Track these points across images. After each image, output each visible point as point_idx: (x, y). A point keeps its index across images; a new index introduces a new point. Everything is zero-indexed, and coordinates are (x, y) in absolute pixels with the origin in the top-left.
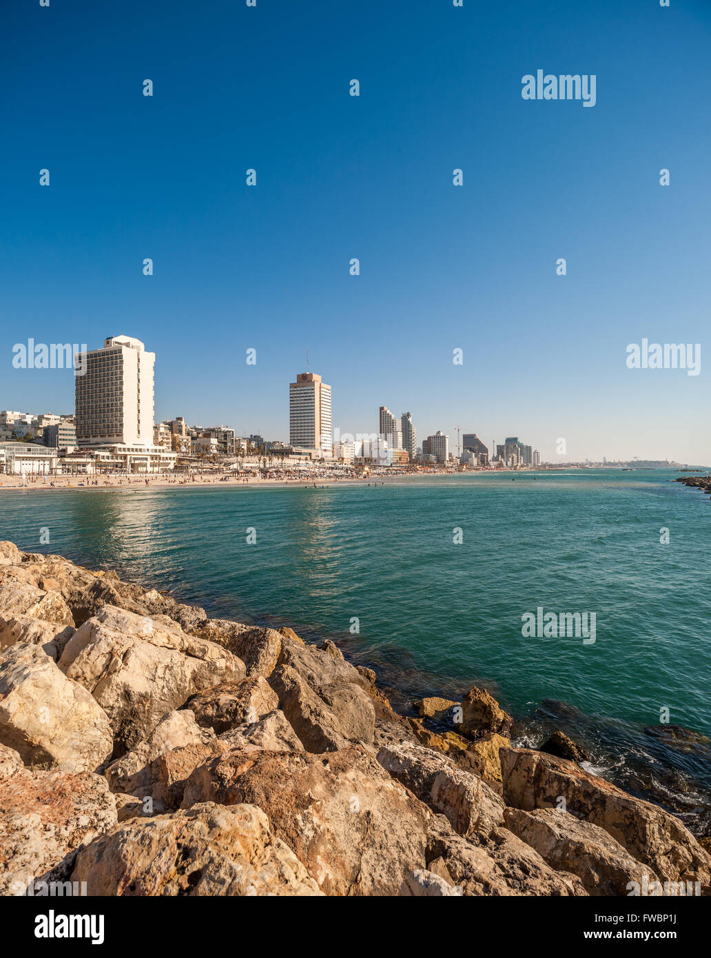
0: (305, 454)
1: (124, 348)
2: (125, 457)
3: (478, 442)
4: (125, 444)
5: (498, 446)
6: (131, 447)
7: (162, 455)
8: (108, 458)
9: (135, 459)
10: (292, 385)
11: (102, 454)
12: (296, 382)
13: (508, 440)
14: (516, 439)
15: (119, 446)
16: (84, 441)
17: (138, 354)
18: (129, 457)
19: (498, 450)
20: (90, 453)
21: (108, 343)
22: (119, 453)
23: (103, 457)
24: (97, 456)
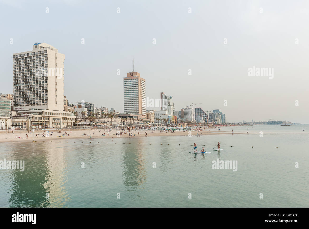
0: (135, 117)
1: (48, 49)
2: (49, 118)
3: (203, 112)
4: (48, 110)
5: (210, 114)
6: (52, 112)
7: (69, 117)
8: (39, 118)
9: (54, 120)
10: (125, 79)
11: (36, 116)
12: (127, 77)
13: (214, 111)
14: (218, 110)
15: (45, 111)
16: (20, 109)
17: (56, 54)
18: (51, 118)
19: (209, 115)
20: (28, 116)
21: (36, 47)
22: (46, 115)
23: (36, 118)
24: (32, 117)
